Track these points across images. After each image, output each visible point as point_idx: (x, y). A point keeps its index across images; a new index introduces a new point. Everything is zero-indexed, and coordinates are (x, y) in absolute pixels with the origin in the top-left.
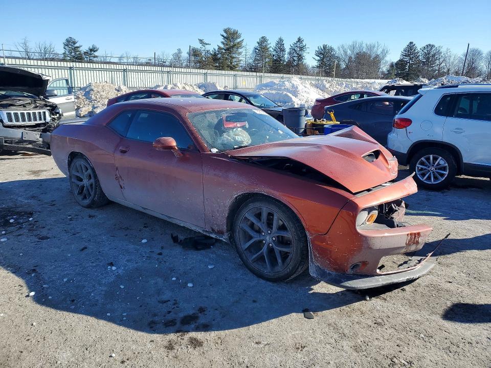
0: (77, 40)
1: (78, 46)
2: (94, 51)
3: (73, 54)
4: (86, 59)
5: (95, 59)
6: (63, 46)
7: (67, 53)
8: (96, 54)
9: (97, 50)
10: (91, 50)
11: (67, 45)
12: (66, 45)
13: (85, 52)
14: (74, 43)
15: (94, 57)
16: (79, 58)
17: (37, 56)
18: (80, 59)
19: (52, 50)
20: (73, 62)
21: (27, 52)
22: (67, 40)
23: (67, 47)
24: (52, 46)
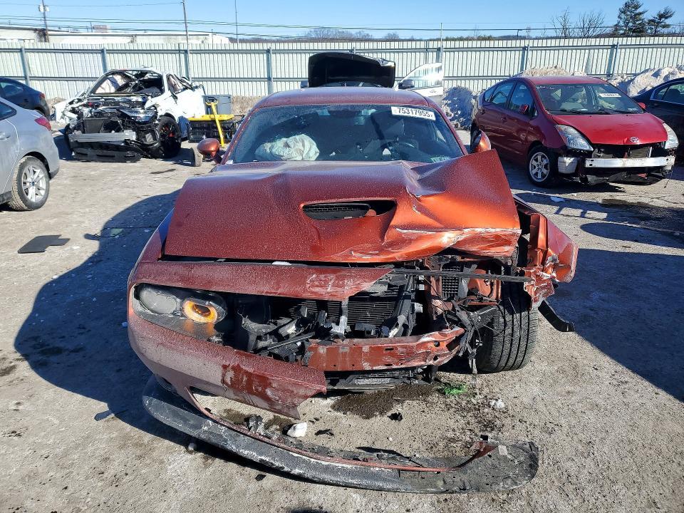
0: (641, 3)
1: (641, 11)
2: (666, 18)
3: (631, 24)
4: (649, 31)
5: (665, 31)
6: (618, 13)
7: (622, 24)
8: (668, 21)
9: (670, 16)
10: (661, 16)
11: (624, 12)
12: (622, 12)
13: (650, 21)
14: (636, 7)
15: (664, 27)
16: (639, 31)
17: (577, 32)
18: (641, 32)
19: (599, 22)
20: (628, 36)
21: (565, 29)
22: (626, 4)
23: (623, 16)
24: (602, 17)
